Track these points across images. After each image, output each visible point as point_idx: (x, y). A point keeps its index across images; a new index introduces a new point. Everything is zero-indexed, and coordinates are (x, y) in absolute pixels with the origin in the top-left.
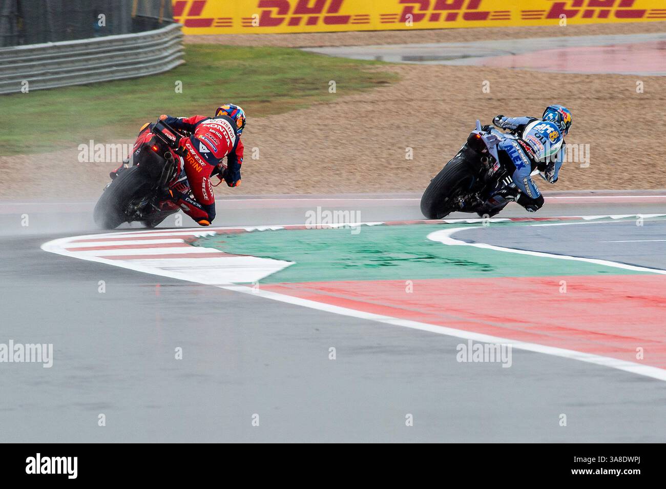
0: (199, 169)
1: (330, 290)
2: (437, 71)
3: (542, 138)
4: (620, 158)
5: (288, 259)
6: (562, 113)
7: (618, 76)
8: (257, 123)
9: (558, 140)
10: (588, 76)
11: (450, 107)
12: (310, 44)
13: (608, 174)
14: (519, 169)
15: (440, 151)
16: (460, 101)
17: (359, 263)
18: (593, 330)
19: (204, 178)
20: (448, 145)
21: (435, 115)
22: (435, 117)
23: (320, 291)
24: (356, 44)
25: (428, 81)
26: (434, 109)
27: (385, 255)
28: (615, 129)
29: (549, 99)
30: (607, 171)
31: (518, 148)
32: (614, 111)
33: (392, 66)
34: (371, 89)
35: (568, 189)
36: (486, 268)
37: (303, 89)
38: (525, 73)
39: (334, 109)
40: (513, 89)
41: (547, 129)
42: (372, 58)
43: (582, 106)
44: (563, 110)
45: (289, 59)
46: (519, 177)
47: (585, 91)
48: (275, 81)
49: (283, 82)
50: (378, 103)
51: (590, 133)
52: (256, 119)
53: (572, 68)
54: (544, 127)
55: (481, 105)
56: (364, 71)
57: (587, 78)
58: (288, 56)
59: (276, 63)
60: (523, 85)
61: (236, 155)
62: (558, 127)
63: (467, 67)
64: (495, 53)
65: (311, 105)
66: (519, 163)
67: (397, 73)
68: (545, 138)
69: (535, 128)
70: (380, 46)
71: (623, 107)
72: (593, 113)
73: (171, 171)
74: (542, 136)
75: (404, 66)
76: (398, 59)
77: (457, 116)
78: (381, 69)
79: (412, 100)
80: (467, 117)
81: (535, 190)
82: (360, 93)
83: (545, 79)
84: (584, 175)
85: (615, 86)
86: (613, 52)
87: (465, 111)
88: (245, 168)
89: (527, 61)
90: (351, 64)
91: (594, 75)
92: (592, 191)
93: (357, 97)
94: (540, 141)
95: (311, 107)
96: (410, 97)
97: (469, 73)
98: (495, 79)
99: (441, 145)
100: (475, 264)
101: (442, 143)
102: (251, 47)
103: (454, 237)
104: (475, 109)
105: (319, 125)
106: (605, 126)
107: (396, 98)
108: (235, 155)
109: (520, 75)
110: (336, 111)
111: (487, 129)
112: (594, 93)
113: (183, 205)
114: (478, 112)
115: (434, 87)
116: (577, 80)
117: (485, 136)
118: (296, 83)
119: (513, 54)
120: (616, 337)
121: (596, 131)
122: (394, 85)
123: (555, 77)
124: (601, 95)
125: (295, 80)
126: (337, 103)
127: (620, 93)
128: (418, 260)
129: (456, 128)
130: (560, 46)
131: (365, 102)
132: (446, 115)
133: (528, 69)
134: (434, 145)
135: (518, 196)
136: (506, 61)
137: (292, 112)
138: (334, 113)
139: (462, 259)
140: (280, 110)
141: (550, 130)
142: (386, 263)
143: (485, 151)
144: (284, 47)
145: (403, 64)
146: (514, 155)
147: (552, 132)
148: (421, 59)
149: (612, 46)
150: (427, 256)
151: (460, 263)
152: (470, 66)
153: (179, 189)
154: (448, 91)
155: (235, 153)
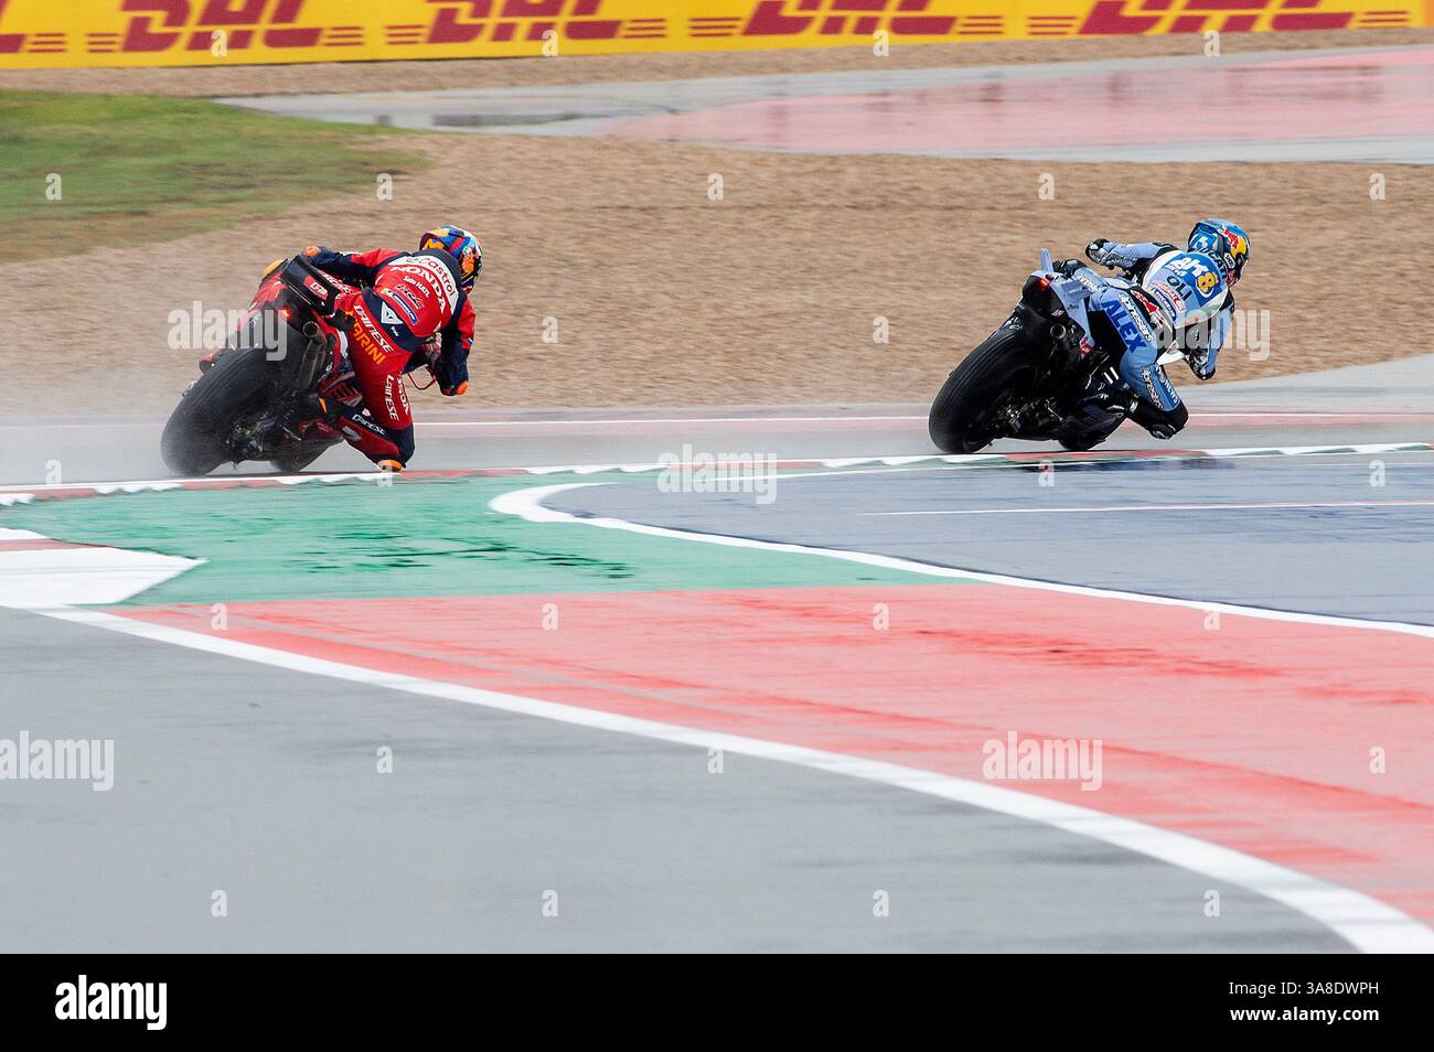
0: (379, 358)
1: (283, 619)
2: (510, 148)
3: (1183, 286)
4: (904, 334)
5: (191, 553)
6: (1226, 236)
7: (897, 159)
8: (119, 261)
9: (1216, 290)
10: (833, 159)
11: (539, 224)
12: (233, 91)
13: (877, 369)
14: (1132, 349)
15: (517, 319)
16: (558, 211)
17: (343, 561)
18: (844, 703)
19: (389, 376)
20: (535, 307)
21: (506, 242)
22: (506, 246)
23: (258, 621)
24: (333, 90)
25: (489, 169)
26: (505, 231)
27: (401, 544)
28: (891, 274)
29: (749, 208)
30: (875, 364)
31: (1130, 307)
32: (887, 233)
33: (412, 138)
34: (366, 187)
35: (791, 402)
36: (617, 571)
37: (219, 187)
38: (697, 151)
39: (288, 230)
40: (673, 187)
41: (1194, 269)
42: (368, 120)
43: (821, 223)
44: (1229, 229)
45: (189, 121)
46: (1133, 368)
47: (828, 190)
48: (159, 169)
49: (177, 171)
50: (384, 216)
51: (838, 282)
52: (120, 251)
53: (801, 142)
54: (1187, 264)
55: (604, 222)
56: (352, 147)
57: (832, 163)
58: (188, 115)
59: (162, 129)
60: (694, 178)
61: (460, 333)
62: (1216, 265)
63: (573, 139)
64: (633, 109)
65: (237, 221)
66: (1132, 337)
67: (422, 153)
68: (1188, 288)
69: (1168, 266)
70: (385, 94)
71: (909, 224)
72: (844, 239)
73: (319, 359)
74: (1182, 281)
75: (437, 137)
76: (423, 122)
77: (554, 245)
78: (389, 143)
79: (454, 210)
80: (575, 247)
81: (1168, 394)
82: (343, 195)
83: (742, 164)
84: (825, 371)
85: (890, 180)
86: (886, 107)
87: (570, 233)
88: (96, 357)
89: (703, 126)
90: (325, 133)
91: (846, 156)
92: (843, 405)
93: (337, 203)
94: (1177, 294)
95: (238, 225)
96: (451, 203)
97: (579, 153)
98: (632, 165)
99: (516, 308)
100: (593, 562)
101: (519, 302)
102: (107, 97)
103: (547, 504)
104: (590, 230)
105: (255, 264)
106: (870, 265)
107: (420, 205)
108: (457, 328)
109: (687, 157)
110: (292, 235)
111: (1066, 270)
112: (846, 194)
113: (347, 429)
114: (599, 235)
115: (504, 181)
116: (809, 167)
117: (1058, 283)
118: (206, 173)
119: (673, 112)
120: (896, 718)
121: (851, 277)
122: (418, 178)
123: (762, 160)
124: (861, 199)
125: (203, 168)
126: (294, 217)
127: (900, 194)
128: (471, 554)
129: (552, 270)
130: (772, 95)
131: (353, 214)
132: (529, 243)
133: (704, 145)
134: (502, 307)
135: (1134, 406)
136: (655, 127)
137: (200, 236)
138: (288, 238)
139: (565, 552)
140: (172, 232)
141: (1200, 269)
142: (402, 561)
143: (1058, 313)
144: (179, 97)
145: (434, 132)
146: (1123, 321)
147: (1203, 274)
148: (475, 121)
149: (885, 94)
150: (489, 546)
151: (560, 561)
152: (580, 138)
153: (343, 396)
154: (533, 190)
155: (457, 327)
